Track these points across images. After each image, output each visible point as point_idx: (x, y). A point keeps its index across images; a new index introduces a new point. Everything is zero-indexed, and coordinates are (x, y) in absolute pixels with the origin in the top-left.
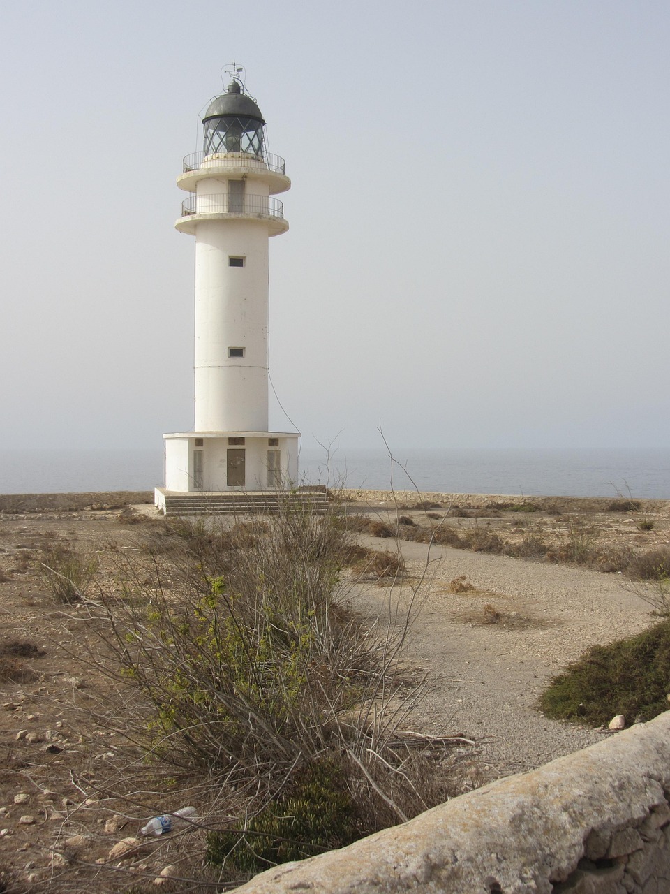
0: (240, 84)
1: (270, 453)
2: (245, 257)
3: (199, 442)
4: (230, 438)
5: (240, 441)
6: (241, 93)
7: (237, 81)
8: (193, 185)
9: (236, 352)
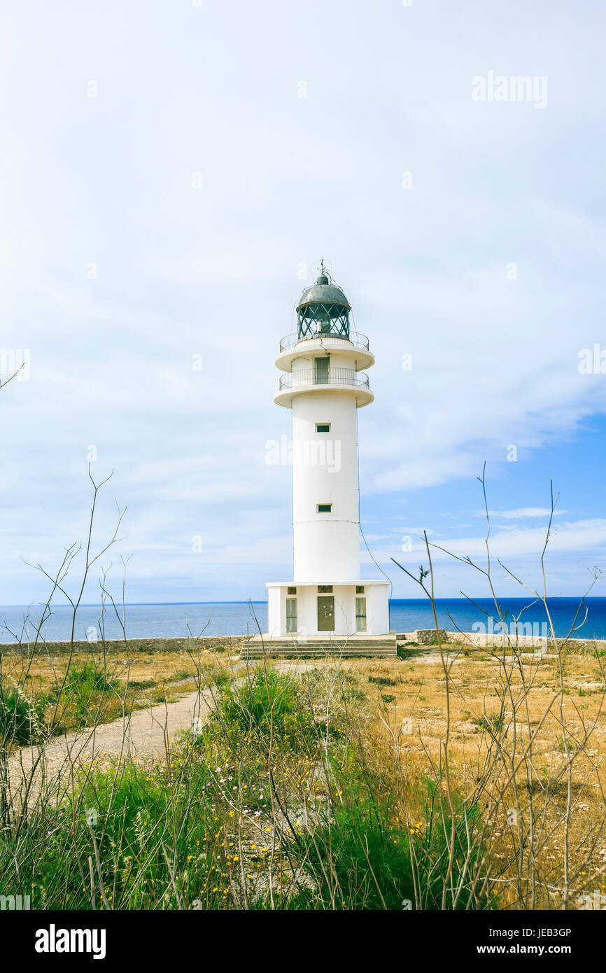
0: (328, 277)
1: (358, 600)
2: (330, 424)
3: (292, 590)
4: (319, 587)
5: (329, 589)
6: (329, 283)
7: (326, 274)
8: (289, 364)
9: (325, 508)
